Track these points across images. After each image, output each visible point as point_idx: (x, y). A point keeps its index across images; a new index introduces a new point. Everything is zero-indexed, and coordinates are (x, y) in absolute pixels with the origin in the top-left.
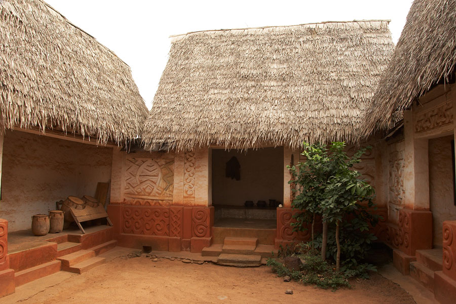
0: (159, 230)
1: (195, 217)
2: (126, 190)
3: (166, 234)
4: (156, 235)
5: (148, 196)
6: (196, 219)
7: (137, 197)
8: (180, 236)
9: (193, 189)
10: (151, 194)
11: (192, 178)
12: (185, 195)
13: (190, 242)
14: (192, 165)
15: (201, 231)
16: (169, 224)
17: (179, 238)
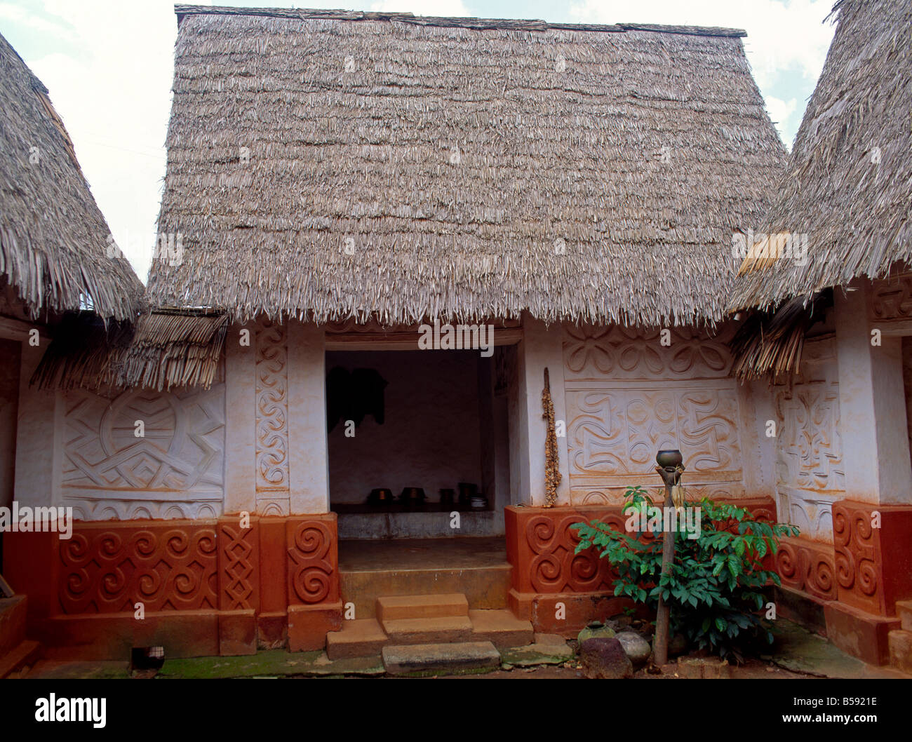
0: (182, 594)
1: (298, 547)
2: (72, 475)
3: (206, 603)
4: (175, 608)
5: (147, 489)
6: (297, 553)
7: (105, 494)
8: (253, 607)
9: (282, 466)
10: (154, 486)
11: (278, 433)
12: (261, 483)
13: (284, 621)
14: (278, 396)
15: (314, 585)
16: (216, 573)
17: (251, 612)
